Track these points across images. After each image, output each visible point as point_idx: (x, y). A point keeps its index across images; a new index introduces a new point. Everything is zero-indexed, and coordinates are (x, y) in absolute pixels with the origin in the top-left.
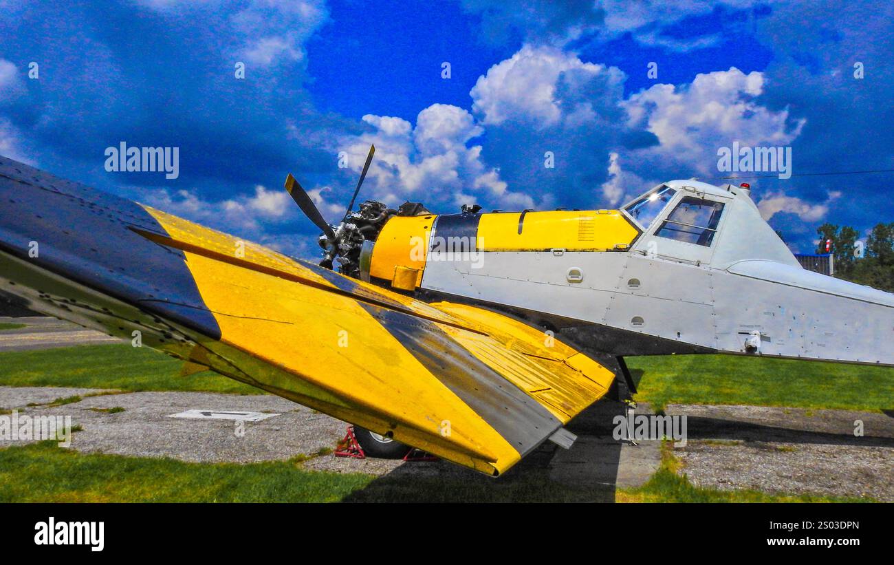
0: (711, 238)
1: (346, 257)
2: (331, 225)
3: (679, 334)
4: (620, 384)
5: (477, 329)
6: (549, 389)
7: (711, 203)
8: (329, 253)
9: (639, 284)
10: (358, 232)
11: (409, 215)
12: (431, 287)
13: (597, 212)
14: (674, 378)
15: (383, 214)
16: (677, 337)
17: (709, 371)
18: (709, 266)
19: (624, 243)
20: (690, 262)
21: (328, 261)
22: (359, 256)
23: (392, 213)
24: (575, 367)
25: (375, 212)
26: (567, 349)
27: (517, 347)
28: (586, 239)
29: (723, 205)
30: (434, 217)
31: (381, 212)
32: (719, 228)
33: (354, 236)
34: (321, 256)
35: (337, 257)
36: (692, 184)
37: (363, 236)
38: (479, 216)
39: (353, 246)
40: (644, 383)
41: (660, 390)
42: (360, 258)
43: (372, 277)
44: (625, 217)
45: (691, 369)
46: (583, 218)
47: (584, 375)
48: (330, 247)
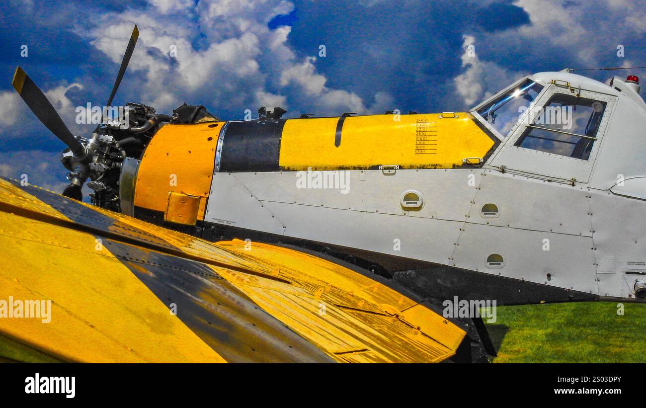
0: (590, 149)
1: (100, 180)
2: (79, 137)
3: (549, 276)
4: (472, 345)
5: (275, 274)
6: (365, 350)
7: (589, 102)
8: (78, 177)
9: (497, 211)
10: (117, 146)
11: (187, 123)
12: (219, 220)
13: (439, 115)
14: (547, 335)
15: (150, 121)
16: (546, 280)
17: (592, 324)
18: (587, 185)
19: (476, 156)
20: (561, 181)
21: (76, 186)
22: (118, 180)
23: (163, 119)
24: (412, 323)
25: (140, 119)
26: (402, 299)
27: (330, 297)
28: (426, 152)
29: (604, 104)
30: (221, 124)
31: (148, 118)
32: (599, 135)
33: (111, 152)
34: (66, 181)
35: (89, 181)
36: (564, 76)
37: (124, 152)
38: (282, 123)
39: (109, 165)
40: (508, 343)
41: (529, 351)
42: (120, 183)
43: (136, 208)
44: (477, 122)
45: (569, 323)
46: (422, 124)
47: (423, 334)
48: (78, 168)
